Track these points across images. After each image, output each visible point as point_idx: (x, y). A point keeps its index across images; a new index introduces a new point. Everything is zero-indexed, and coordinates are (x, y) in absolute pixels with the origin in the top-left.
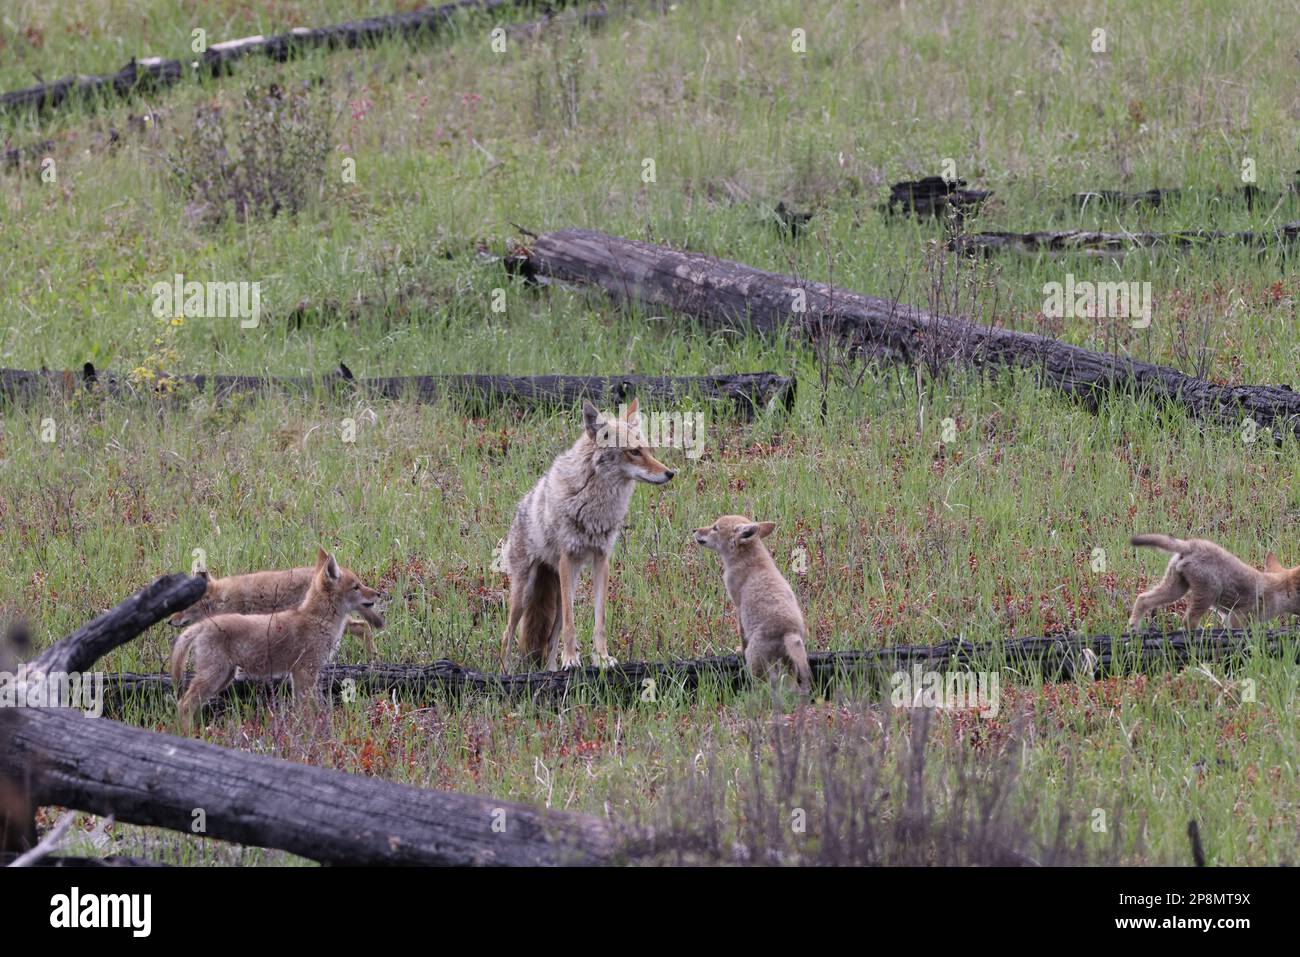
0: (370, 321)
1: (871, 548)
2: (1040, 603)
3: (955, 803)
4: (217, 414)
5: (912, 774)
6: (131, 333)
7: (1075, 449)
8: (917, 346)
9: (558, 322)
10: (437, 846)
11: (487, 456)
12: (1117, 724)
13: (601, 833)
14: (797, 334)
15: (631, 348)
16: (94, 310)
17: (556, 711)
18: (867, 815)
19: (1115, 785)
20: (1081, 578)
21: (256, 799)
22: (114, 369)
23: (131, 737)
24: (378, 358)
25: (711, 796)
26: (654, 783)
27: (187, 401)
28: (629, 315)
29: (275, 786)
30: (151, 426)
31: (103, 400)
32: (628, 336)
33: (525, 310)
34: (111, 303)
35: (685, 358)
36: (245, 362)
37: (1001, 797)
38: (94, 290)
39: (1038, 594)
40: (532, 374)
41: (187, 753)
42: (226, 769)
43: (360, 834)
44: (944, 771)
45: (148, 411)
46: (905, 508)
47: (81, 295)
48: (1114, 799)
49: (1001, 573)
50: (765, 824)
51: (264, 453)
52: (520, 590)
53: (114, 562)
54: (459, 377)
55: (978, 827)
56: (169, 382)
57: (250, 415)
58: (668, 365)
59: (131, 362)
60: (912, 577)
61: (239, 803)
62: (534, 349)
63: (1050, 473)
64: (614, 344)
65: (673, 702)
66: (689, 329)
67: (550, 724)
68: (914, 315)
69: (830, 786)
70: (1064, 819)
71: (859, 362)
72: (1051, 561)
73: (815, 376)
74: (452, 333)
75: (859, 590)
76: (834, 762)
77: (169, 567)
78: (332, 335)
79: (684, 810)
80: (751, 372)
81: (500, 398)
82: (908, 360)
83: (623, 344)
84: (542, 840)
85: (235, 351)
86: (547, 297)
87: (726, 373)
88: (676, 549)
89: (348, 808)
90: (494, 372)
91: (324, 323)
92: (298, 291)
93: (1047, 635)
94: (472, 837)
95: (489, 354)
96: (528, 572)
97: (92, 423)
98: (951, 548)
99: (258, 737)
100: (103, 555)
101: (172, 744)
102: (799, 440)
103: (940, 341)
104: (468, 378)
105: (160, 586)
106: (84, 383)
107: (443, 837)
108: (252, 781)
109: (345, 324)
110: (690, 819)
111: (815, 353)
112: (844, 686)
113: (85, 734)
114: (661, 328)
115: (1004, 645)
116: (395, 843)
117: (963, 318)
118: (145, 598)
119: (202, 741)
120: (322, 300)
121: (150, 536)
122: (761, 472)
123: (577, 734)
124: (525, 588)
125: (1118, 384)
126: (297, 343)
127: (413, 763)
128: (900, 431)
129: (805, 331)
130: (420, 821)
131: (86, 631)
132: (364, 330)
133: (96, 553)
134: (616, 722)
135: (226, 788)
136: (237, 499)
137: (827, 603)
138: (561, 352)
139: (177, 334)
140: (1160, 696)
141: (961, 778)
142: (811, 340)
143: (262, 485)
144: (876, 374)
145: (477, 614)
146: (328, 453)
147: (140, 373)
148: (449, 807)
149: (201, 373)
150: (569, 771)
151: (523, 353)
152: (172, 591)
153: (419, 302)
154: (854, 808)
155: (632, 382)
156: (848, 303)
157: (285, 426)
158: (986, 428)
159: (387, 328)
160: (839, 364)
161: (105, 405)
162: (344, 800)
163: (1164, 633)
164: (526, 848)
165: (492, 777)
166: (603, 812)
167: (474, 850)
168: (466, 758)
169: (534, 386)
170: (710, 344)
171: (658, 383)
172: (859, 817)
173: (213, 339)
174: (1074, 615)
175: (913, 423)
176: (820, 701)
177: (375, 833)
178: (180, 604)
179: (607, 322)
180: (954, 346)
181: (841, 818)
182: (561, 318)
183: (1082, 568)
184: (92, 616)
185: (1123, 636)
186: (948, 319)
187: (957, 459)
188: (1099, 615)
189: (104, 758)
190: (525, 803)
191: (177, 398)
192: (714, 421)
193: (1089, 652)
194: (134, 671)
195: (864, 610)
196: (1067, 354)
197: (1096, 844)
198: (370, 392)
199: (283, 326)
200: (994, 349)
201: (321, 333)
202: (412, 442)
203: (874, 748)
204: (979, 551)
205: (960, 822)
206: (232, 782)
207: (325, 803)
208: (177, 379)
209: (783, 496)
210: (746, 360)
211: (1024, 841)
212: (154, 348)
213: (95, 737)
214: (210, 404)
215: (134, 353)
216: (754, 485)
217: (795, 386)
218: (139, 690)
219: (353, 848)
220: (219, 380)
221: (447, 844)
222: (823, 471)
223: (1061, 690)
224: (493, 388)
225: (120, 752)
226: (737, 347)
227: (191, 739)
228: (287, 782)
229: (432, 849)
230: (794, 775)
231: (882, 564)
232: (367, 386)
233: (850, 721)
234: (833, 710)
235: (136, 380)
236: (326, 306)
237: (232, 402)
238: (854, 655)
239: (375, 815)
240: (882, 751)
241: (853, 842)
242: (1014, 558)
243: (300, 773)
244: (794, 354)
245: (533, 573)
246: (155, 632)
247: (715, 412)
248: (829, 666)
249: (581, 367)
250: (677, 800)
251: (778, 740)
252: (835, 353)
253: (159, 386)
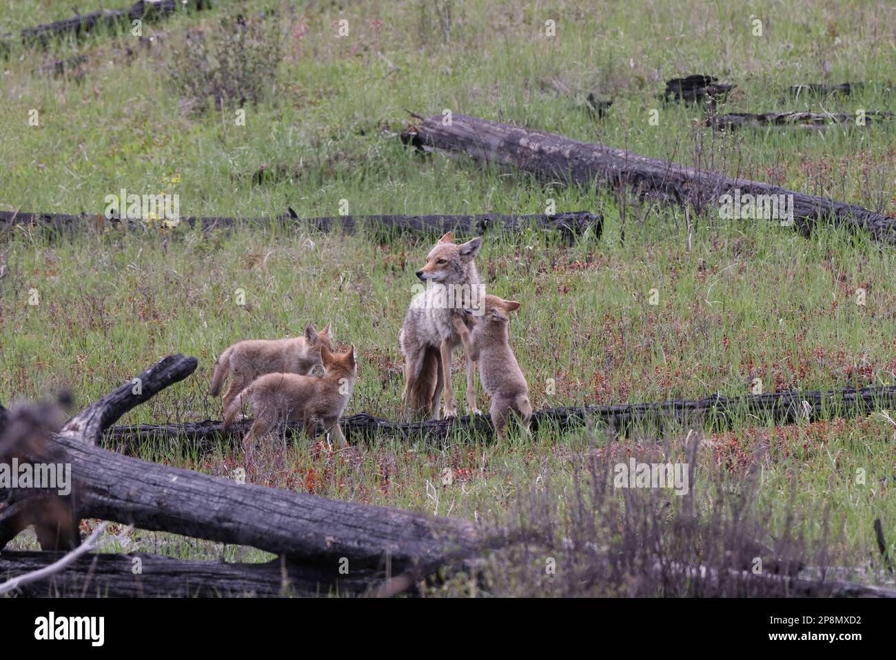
0: (309, 178)
1: (656, 332)
2: (773, 369)
3: (715, 509)
4: (205, 245)
6: (144, 188)
7: (795, 262)
8: (686, 192)
9: (439, 178)
10: (359, 543)
11: (392, 271)
12: (826, 453)
13: (472, 532)
14: (603, 185)
15: (489, 196)
16: (118, 173)
17: (440, 448)
18: (655, 518)
19: (824, 495)
20: (800, 351)
21: (233, 511)
23: (146, 469)
24: (314, 204)
25: (547, 506)
26: (508, 497)
27: (183, 235)
28: (488, 173)
29: (245, 502)
30: (158, 253)
31: (125, 235)
32: (487, 187)
34: (129, 168)
35: (527, 202)
36: (223, 207)
37: (747, 505)
38: (118, 159)
39: (770, 363)
40: (421, 214)
41: (185, 480)
42: (212, 491)
43: (306, 534)
44: (708, 487)
45: (156, 242)
46: (679, 304)
47: (108, 163)
48: (824, 505)
49: (745, 349)
50: (584, 525)
51: (237, 271)
52: (413, 367)
53: (132, 347)
54: (371, 217)
55: (731, 526)
56: (170, 222)
57: (227, 244)
58: (515, 207)
60: (684, 352)
61: (221, 514)
62: (422, 196)
63: (778, 279)
64: (478, 193)
65: (521, 441)
66: (529, 182)
67: (436, 457)
68: (683, 171)
69: (629, 498)
70: (790, 519)
71: (646, 204)
72: (779, 340)
73: (616, 214)
74: (366, 186)
75: (649, 361)
77: (172, 351)
78: (283, 188)
79: (529, 516)
80: (572, 211)
81: (399, 231)
82: (680, 202)
83: (484, 192)
84: (430, 538)
85: (216, 200)
86: (431, 160)
87: (555, 213)
88: (522, 334)
89: (296, 517)
90: (395, 213)
91: (277, 180)
92: (258, 159)
93: (778, 391)
94: (383, 536)
95: (392, 200)
96: (418, 354)
97: (117, 251)
98: (711, 332)
99: (234, 468)
100: (125, 342)
101: (174, 474)
102: (605, 258)
103: (701, 189)
104: (377, 217)
105: (165, 363)
106: (111, 223)
107: (362, 536)
108: (231, 499)
109: (291, 181)
110: (533, 522)
111: (616, 198)
112: (638, 429)
113: (113, 468)
114: (510, 182)
115: (748, 399)
116: (331, 542)
117: (717, 173)
118: (155, 372)
119: (195, 471)
120: (275, 165)
121: (158, 329)
122: (579, 280)
123: (455, 465)
124: (417, 365)
125: (824, 217)
126: (259, 194)
127: (342, 485)
128: (675, 251)
129: (609, 182)
130: (347, 525)
131: (114, 395)
132: (305, 185)
133: (120, 341)
134: (482, 455)
135: (212, 504)
136: (218, 303)
137: (626, 371)
138: (441, 198)
139: (176, 189)
140: (854, 433)
141: (719, 491)
142: (613, 189)
143: (235, 293)
144: (658, 212)
145: (385, 381)
146: (281, 270)
148: (367, 515)
149: (193, 216)
151: (415, 200)
152: (173, 367)
153: (344, 164)
154: (646, 513)
155: (491, 219)
156: (638, 163)
157: (251, 252)
158: (734, 248)
159: (320, 183)
160: (633, 205)
161: (125, 238)
162: (294, 512)
163: (857, 389)
164: (420, 543)
166: (473, 518)
167: (384, 545)
168: (379, 482)
169: (423, 222)
171: (508, 220)
172: (649, 520)
173: (201, 192)
174: (795, 377)
175: (684, 246)
176: (622, 438)
177: (316, 534)
178: (179, 376)
179: (472, 178)
180: (711, 192)
181: (636, 519)
182: (441, 175)
183: (801, 345)
184: (118, 385)
185: (829, 392)
186: (707, 173)
187: (714, 270)
188: (813, 377)
189: (127, 484)
190: (419, 512)
191: (176, 233)
192: (547, 246)
193: (806, 403)
194: (148, 423)
195: (652, 375)
197: (812, 536)
198: (310, 227)
199: (249, 182)
201: (275, 187)
202: (339, 262)
204: (730, 334)
205: (719, 523)
206: (216, 499)
207: (281, 514)
209: (595, 297)
210: (569, 203)
211: (763, 534)
213: (121, 470)
214: (199, 237)
216: (575, 289)
217: (602, 220)
218: (152, 436)
219: (301, 545)
220: (205, 220)
221: (365, 541)
222: (623, 280)
223: (787, 430)
224: (395, 224)
225: (138, 480)
226: (562, 194)
227: (188, 470)
228: (254, 499)
229: (355, 544)
230: (604, 491)
231: (664, 343)
232: (307, 223)
233: (643, 453)
234: (631, 445)
235: (147, 221)
236: (278, 168)
237: (214, 235)
238: (645, 407)
239: (316, 521)
241: (645, 535)
242: (754, 338)
243: (264, 493)
244: (602, 199)
245: (422, 354)
246: (163, 396)
247: (547, 239)
248: (628, 414)
249: (455, 209)
250: (523, 509)
251: (593, 467)
252: (630, 197)
253: (163, 225)
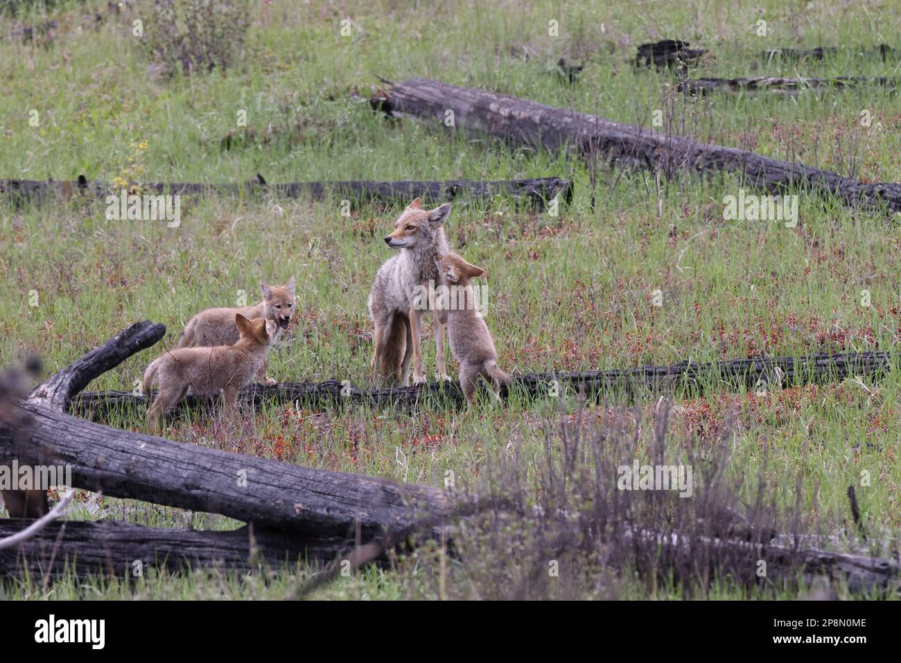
0: (277, 144)
1: (626, 299)
2: (744, 335)
5: (656, 455)
6: (111, 154)
7: (766, 228)
8: (657, 158)
9: (408, 144)
10: (328, 510)
11: (361, 238)
12: (798, 419)
13: (442, 499)
14: (573, 151)
15: (459, 162)
16: (86, 138)
17: (410, 414)
19: (797, 462)
20: (772, 317)
21: (201, 478)
22: (100, 179)
23: (114, 436)
24: (283, 170)
25: (518, 473)
26: (478, 464)
28: (457, 138)
29: (214, 468)
31: (92, 201)
32: (456, 153)
34: (97, 133)
35: (496, 168)
36: (191, 173)
37: (719, 472)
38: (86, 125)
39: (742, 329)
40: (390, 180)
41: (153, 446)
42: (180, 457)
43: (274, 501)
44: (678, 454)
46: (650, 271)
47: (76, 128)
48: (796, 472)
49: (717, 315)
50: (555, 492)
51: (206, 237)
52: (381, 333)
53: (100, 313)
54: (340, 183)
55: (703, 492)
56: (138, 188)
57: (195, 210)
58: (484, 173)
59: (111, 174)
60: (656, 318)
61: (189, 481)
62: (392, 163)
63: (749, 245)
64: (448, 159)
65: (491, 407)
66: (499, 148)
67: (405, 424)
68: (654, 137)
69: (599, 465)
70: (762, 486)
71: (617, 170)
72: (751, 306)
73: (586, 180)
74: (335, 152)
75: (619, 328)
76: (602, 449)
77: (140, 317)
78: (252, 154)
79: (499, 482)
80: (542, 177)
81: (368, 197)
82: (651, 168)
83: (453, 158)
84: (401, 505)
85: (184, 166)
86: (401, 126)
87: (524, 178)
88: (492, 300)
89: (265, 484)
90: (364, 179)
91: (246, 146)
92: (226, 124)
93: (750, 357)
94: (353, 503)
95: (361, 167)
96: (386, 320)
97: (85, 217)
98: (682, 298)
99: (203, 435)
100: (93, 310)
101: (142, 441)
102: (576, 224)
103: (672, 154)
104: (346, 183)
105: (133, 330)
106: (78, 189)
107: (332, 504)
108: (199, 466)
109: (260, 147)
110: (503, 488)
111: (586, 164)
112: (609, 395)
113: (81, 434)
114: (480, 147)
115: (720, 365)
116: (299, 508)
117: (688, 138)
118: (123, 338)
119: (164, 438)
120: (244, 130)
121: (126, 295)
122: (549, 246)
123: (425, 431)
124: (385, 330)
125: (795, 183)
126: (227, 160)
127: (311, 452)
128: (646, 217)
129: (579, 149)
130: (316, 492)
131: (81, 362)
132: (274, 150)
133: (88, 307)
134: (452, 421)
135: (180, 470)
136: (187, 269)
137: (596, 337)
138: (411, 164)
139: (144, 155)
140: (827, 399)
141: (690, 458)
142: (583, 155)
143: (204, 259)
144: (629, 178)
145: (354, 348)
146: (249, 237)
147: (117, 181)
148: (336, 482)
149: (161, 182)
150: (419, 457)
151: (384, 166)
152: (142, 333)
153: (311, 130)
155: (460, 185)
156: (609, 128)
157: (219, 218)
158: (705, 214)
159: (289, 149)
160: (603, 171)
161: (93, 205)
162: (263, 479)
163: (830, 355)
164: (389, 510)
165: (366, 461)
167: (354, 512)
168: (348, 449)
169: (392, 188)
170: (513, 158)
171: (478, 186)
173: (169, 158)
174: (767, 343)
175: (655, 212)
176: (593, 405)
177: (285, 501)
178: (147, 342)
179: (442, 144)
180: (682, 158)
181: (607, 487)
182: (410, 141)
183: (773, 311)
184: (86, 352)
185: (802, 358)
186: (679, 139)
187: (685, 236)
188: (785, 343)
189: (95, 451)
190: (389, 479)
192: (517, 212)
193: (778, 370)
194: (116, 390)
195: (623, 341)
196: (760, 162)
197: (785, 503)
198: (278, 193)
199: (217, 147)
200: (709, 159)
201: (244, 153)
202: (308, 229)
203: (630, 438)
204: (702, 300)
206: (184, 466)
207: (250, 480)
208: (143, 186)
209: (565, 263)
210: (539, 169)
211: (735, 500)
212: (127, 164)
213: (89, 436)
215: (114, 168)
216: (545, 256)
217: (572, 186)
218: (120, 403)
219: (269, 512)
220: (173, 186)
221: (335, 509)
222: (593, 246)
223: (759, 396)
224: (364, 191)
225: (106, 446)
226: (532, 160)
227: (156, 437)
228: (223, 466)
229: (325, 512)
230: (574, 457)
231: (634, 309)
232: (276, 189)
233: (614, 419)
234: (602, 411)
235: (115, 186)
236: (246, 134)
237: (182, 202)
238: (615, 373)
239: (284, 488)
240: (636, 439)
241: (616, 502)
242: (726, 304)
243: (233, 459)
244: (572, 164)
245: (390, 320)
246: (131, 362)
247: (517, 205)
248: (599, 381)
249: (424, 175)
250: (494, 475)
251: (564, 434)
252: (600, 165)
253: (131, 191)
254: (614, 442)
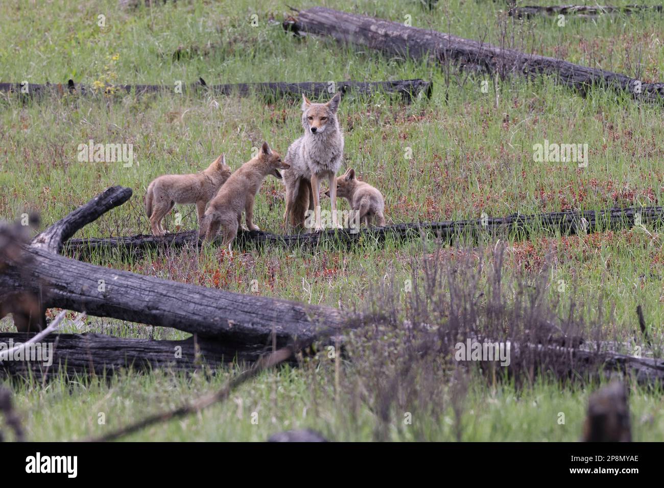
0: (214, 56)
1: (472, 168)
2: (559, 195)
3: (517, 298)
4: (137, 105)
5: (495, 283)
6: (92, 64)
7: (575, 116)
8: (494, 64)
9: (311, 55)
10: (253, 325)
11: (276, 124)
12: (599, 257)
13: (336, 316)
14: (433, 59)
15: (348, 68)
16: (73, 53)
17: (313, 254)
18: (472, 305)
19: (599, 288)
20: (579, 181)
21: (159, 302)
22: (84, 82)
23: (94, 271)
24: (219, 74)
25: (392, 296)
26: (363, 291)
27: (122, 98)
28: (347, 51)
29: (168, 294)
30: (103, 111)
31: (78, 98)
32: (346, 62)
33: (294, 49)
34: (82, 49)
35: (376, 72)
36: (151, 77)
37: (541, 295)
38: (73, 43)
39: (557, 190)
40: (298, 81)
41: (124, 278)
42: (144, 286)
43: (213, 318)
44: (511, 282)
45: (102, 104)
46: (489, 147)
47: (66, 46)
48: (598, 295)
49: (538, 179)
50: (420, 311)
51: (162, 124)
52: (291, 194)
53: (85, 181)
54: (261, 84)
55: (529, 311)
56: (112, 89)
57: (154, 105)
58: (367, 76)
59: (92, 79)
60: (494, 182)
61: (150, 304)
62: (299, 69)
63: (562, 128)
64: (339, 65)
65: (373, 248)
66: (377, 58)
67: (309, 261)
68: (492, 49)
69: (453, 291)
70: (573, 305)
71: (464, 73)
72: (564, 173)
73: (442, 81)
74: (257, 61)
75: (466, 189)
76: (454, 279)
77: (113, 183)
78: (195, 63)
79: (379, 304)
80: (409, 79)
81: (282, 94)
82: (489, 72)
83: (344, 65)
84: (306, 320)
85: (146, 72)
86: (305, 42)
87: (396, 80)
88: (373, 170)
89: (206, 305)
90: (278, 81)
91: (191, 57)
92: (177, 42)
93: (563, 211)
94: (270, 319)
95: (276, 71)
96: (295, 184)
97: (73, 110)
98: (513, 167)
99: (160, 270)
100: (79, 178)
101: (116, 274)
102: (434, 113)
103: (505, 62)
104: (266, 84)
105: (108, 193)
106: (68, 90)
107: (255, 320)
108: (157, 292)
109: (202, 58)
110: (381, 308)
111: (442, 69)
112: (459, 239)
113: (71, 270)
114: (363, 57)
115: (541, 217)
116: (232, 323)
117: (517, 50)
118: (101, 199)
119: (131, 272)
120: (190, 46)
121: (103, 168)
122: (415, 130)
123: (324, 266)
124: (294, 192)
125: (596, 83)
126: (178, 67)
127: (240, 282)
128: (486, 108)
129: (437, 58)
130: (244, 311)
131: (71, 216)
132: (212, 61)
133: (76, 177)
134: (344, 259)
135: (143, 296)
136: (148, 148)
137: (450, 196)
138: (312, 70)
139: (116, 64)
140: (621, 241)
141: (520, 285)
142: (440, 63)
143: (160, 140)
144: (473, 79)
145: (271, 205)
146: (194, 123)
147: (96, 84)
148: (258, 304)
149: (129, 84)
150: (319, 285)
151: (293, 71)
152: (114, 195)
153: (241, 45)
154: (466, 302)
155: (349, 85)
156: (458, 43)
157: (172, 110)
158: (530, 106)
159: (223, 59)
160: (454, 74)
161: (79, 101)
162: (205, 302)
163: (622, 209)
164: (298, 325)
165: (280, 288)
166: (338, 306)
167: (271, 326)
168: (267, 279)
169: (299, 88)
170: (388, 65)
171: (362, 86)
172: (468, 306)
173: (135, 66)
174: (576, 200)
175: (492, 104)
176: (447, 246)
177: (221, 318)
178: (119, 202)
179: (336, 55)
180: (513, 64)
181: (458, 306)
182: (312, 53)
183: (580, 177)
184: (74, 209)
185: (601, 211)
186: (510, 51)
187: (515, 122)
188: (589, 200)
189: (81, 282)
190: (297, 302)
191: (116, 97)
192: (391, 104)
193: (583, 220)
194: (96, 237)
195: (469, 199)
196: (570, 68)
197: (590, 318)
198: (215, 92)
199: (170, 59)
200: (533, 66)
201: (190, 62)
202: (237, 117)
203: (475, 270)
204: (527, 169)
205: (520, 308)
206: (147, 293)
207: (195, 303)
208: (116, 87)
209: (427, 142)
210: (407, 73)
211: (553, 317)
212: (104, 71)
213: (76, 271)
214: (133, 99)
215: (94, 74)
216: (412, 136)
217: (432, 86)
218: (99, 247)
219: (209, 326)
220: (138, 87)
221: (258, 323)
222: (447, 129)
223: (570, 239)
224: (278, 90)
225: (89, 279)
226: (402, 66)
227: (126, 271)
228: (175, 292)
229: (250, 326)
230: (434, 285)
231: (478, 176)
232: (213, 89)
233: (463, 257)
234: (454, 251)
235: (95, 88)
236: (192, 49)
237: (144, 98)
238: (464, 223)
239: (220, 309)
240: (480, 272)
241: (465, 318)
242: (545, 171)
243: (182, 288)
244: (432, 69)
245: (297, 184)
246: (107, 217)
247: (391, 100)
248: (452, 228)
249: (323, 78)
250: (375, 298)
251: (426, 268)
252: (452, 69)
253: (107, 91)
254: (463, 273)
